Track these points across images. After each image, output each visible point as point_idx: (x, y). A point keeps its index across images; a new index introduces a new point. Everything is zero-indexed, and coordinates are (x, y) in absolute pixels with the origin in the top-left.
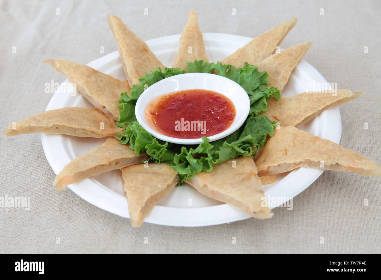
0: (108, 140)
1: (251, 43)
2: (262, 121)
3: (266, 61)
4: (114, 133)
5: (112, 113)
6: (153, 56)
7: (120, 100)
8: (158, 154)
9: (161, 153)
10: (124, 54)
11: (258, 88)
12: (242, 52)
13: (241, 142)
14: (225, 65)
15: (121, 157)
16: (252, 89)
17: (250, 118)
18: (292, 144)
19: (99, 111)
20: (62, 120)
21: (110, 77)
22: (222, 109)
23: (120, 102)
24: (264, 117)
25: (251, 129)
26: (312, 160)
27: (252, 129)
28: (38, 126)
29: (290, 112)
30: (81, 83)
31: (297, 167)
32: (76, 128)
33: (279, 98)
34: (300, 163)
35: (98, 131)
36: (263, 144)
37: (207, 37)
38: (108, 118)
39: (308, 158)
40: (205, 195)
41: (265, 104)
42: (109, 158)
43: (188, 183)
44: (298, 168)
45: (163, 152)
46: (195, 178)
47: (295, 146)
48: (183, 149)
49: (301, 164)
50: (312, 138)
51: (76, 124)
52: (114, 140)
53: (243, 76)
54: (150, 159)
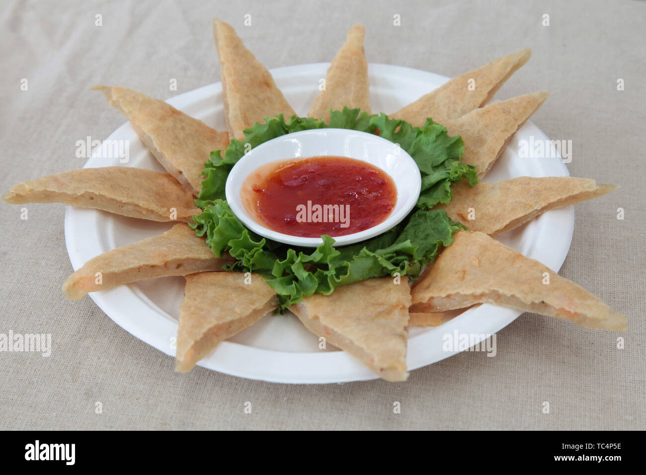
0: (176, 226)
1: (445, 87)
2: (436, 219)
3: (465, 118)
4: (187, 216)
5: (190, 183)
6: (279, 95)
7: (208, 162)
8: (247, 257)
9: (252, 256)
10: (228, 87)
11: (443, 163)
12: (429, 100)
13: (392, 252)
14: (394, 121)
15: (185, 256)
16: (432, 165)
17: (417, 213)
18: (476, 263)
19: (172, 178)
20: (102, 185)
21: (199, 124)
22: (374, 194)
23: (207, 166)
24: (441, 214)
25: (415, 232)
26: (501, 291)
27: (418, 231)
28: (59, 192)
29: (488, 209)
30: (147, 128)
31: (476, 302)
32: (123, 202)
33: (475, 183)
34: (482, 295)
35: (159, 210)
36: (432, 258)
37: (376, 70)
38: (184, 190)
39: (496, 289)
40: (314, 332)
41: (447, 192)
42: (165, 256)
43: (292, 311)
44: (479, 304)
45: (255, 254)
46: (302, 303)
47: (480, 266)
48: (290, 252)
49: (483, 298)
50: (510, 255)
51: (124, 195)
52: (185, 227)
53: (420, 141)
54: (237, 265)
